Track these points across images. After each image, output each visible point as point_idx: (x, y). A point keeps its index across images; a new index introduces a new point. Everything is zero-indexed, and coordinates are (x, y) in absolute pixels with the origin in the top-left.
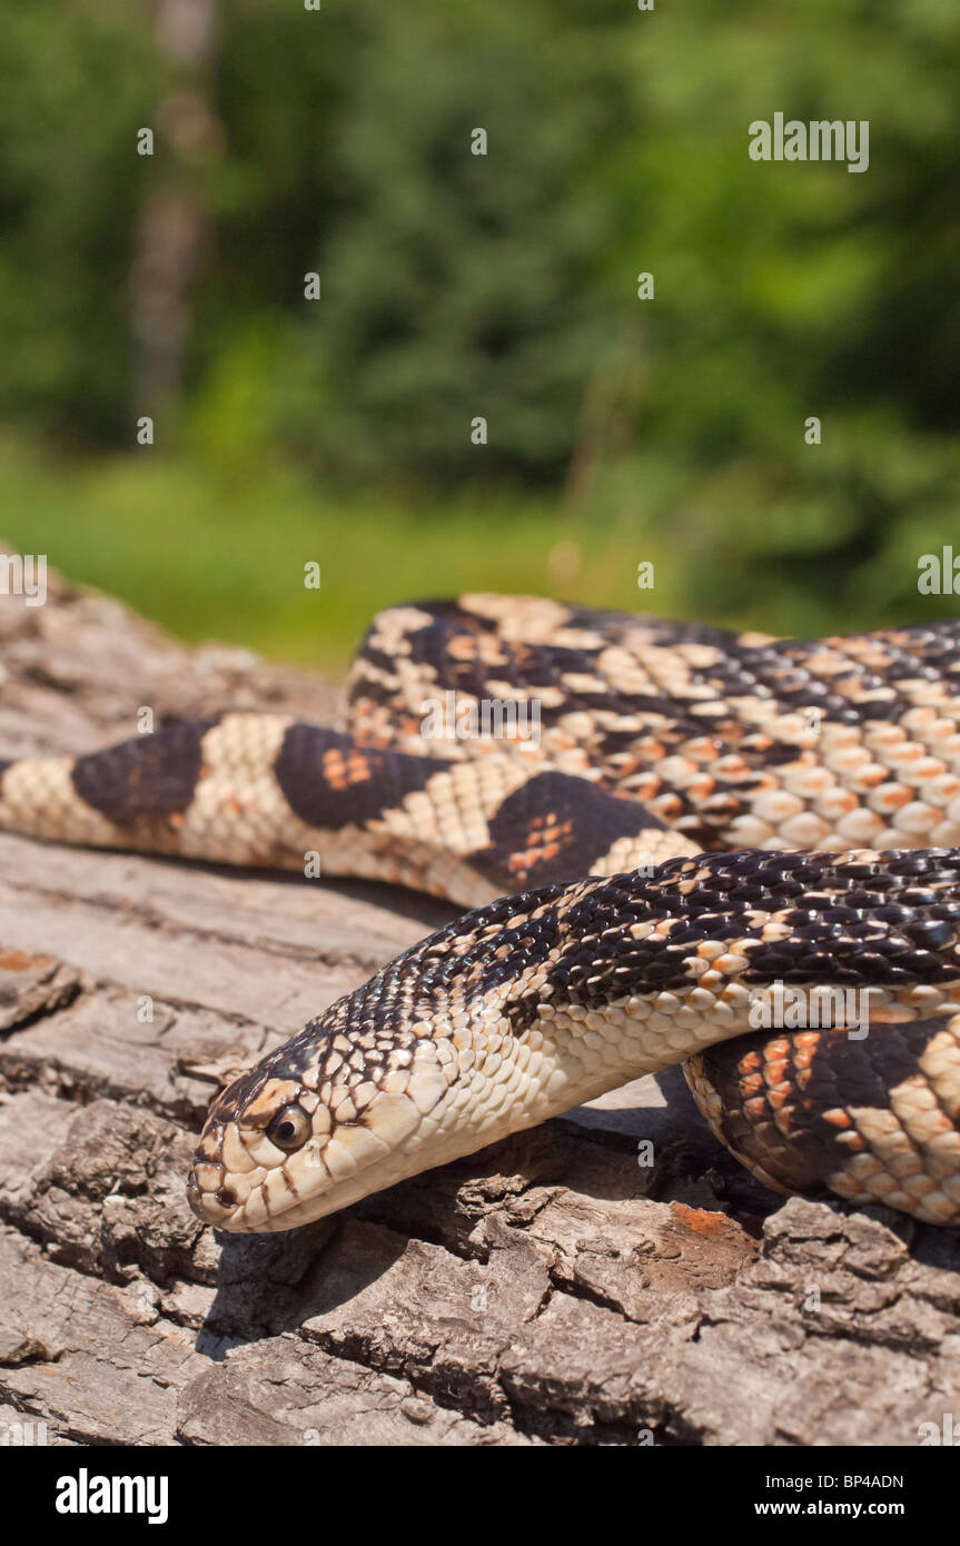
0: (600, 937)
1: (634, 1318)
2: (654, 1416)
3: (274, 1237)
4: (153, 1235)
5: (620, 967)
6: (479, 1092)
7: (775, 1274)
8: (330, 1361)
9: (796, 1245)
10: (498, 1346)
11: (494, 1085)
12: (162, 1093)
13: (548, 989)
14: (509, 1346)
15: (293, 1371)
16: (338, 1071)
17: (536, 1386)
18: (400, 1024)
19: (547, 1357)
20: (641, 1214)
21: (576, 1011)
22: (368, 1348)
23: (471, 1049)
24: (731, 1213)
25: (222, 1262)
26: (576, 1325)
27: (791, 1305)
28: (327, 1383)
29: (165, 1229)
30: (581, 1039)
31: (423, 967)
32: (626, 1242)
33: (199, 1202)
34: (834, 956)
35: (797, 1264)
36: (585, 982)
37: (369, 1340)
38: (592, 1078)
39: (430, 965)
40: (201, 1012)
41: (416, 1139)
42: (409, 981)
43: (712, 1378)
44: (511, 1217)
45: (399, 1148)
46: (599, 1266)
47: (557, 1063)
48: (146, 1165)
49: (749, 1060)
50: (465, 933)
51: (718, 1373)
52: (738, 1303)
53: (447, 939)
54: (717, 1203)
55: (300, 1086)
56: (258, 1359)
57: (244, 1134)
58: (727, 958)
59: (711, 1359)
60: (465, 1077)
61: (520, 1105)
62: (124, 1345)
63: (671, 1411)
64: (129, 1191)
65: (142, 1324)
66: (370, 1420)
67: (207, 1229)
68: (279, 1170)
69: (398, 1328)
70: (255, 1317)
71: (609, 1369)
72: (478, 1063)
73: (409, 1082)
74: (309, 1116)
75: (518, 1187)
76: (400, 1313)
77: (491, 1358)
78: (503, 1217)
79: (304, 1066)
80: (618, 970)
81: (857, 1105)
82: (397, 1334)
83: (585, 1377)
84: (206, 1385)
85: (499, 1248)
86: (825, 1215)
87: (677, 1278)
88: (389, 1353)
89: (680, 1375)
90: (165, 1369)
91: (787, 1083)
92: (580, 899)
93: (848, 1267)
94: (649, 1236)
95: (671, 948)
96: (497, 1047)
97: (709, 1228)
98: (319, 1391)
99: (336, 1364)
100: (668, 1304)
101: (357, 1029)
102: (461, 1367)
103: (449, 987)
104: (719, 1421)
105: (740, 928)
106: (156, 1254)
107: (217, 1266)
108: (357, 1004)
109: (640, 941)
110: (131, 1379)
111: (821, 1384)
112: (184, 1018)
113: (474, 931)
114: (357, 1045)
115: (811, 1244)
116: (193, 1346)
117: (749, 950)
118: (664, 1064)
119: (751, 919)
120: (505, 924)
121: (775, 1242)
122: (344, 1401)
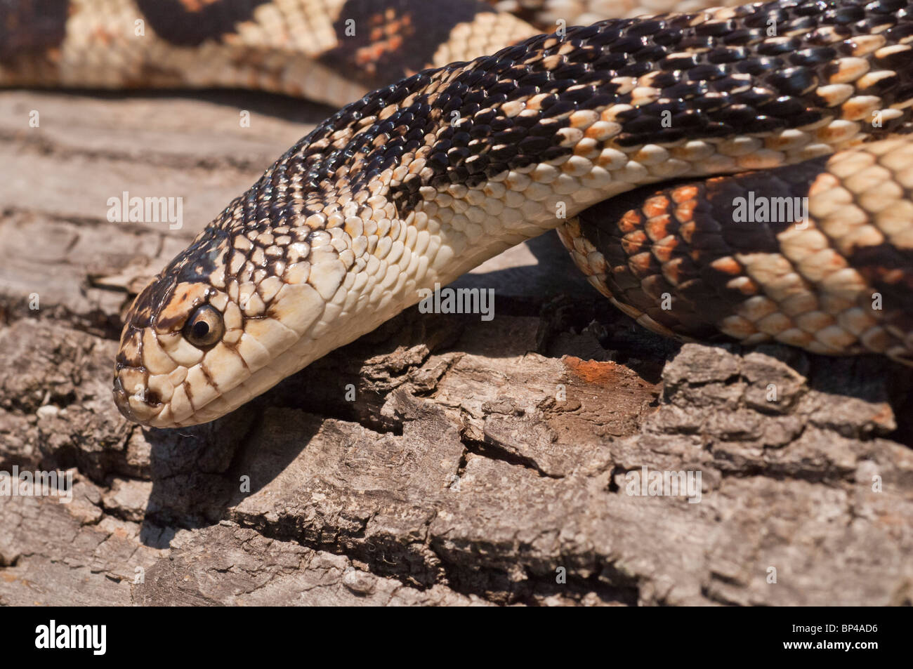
0: (473, 118)
1: (550, 472)
2: (586, 567)
3: (199, 430)
4: (87, 441)
5: (495, 144)
6: (374, 274)
7: (679, 418)
8: (269, 544)
9: (697, 389)
10: (425, 514)
11: (388, 266)
12: (76, 306)
13: (428, 172)
14: (436, 514)
15: (236, 557)
16: (243, 269)
17: (468, 549)
18: (295, 219)
19: (475, 521)
20: (536, 371)
21: (457, 190)
22: (301, 526)
23: (363, 235)
24: (620, 360)
25: (152, 457)
26: (496, 486)
27: (700, 447)
28: (270, 565)
29: (97, 435)
30: (464, 215)
31: (307, 163)
32: (528, 399)
33: (126, 405)
34: (702, 111)
35: (700, 407)
36: (464, 162)
37: (302, 519)
38: (475, 248)
39: (313, 161)
40: (101, 227)
41: (322, 323)
42: (296, 178)
43: (638, 526)
44: (417, 387)
45: (306, 334)
46: (508, 426)
47: (442, 240)
48: (72, 376)
49: (629, 218)
50: (342, 127)
51: (642, 520)
52: (648, 450)
53: (326, 135)
54: (605, 352)
55: (209, 287)
56: (201, 549)
57: (162, 337)
58: (599, 125)
59: (633, 508)
60: (360, 262)
61: (412, 282)
62: (74, 545)
63: (602, 562)
64: (60, 401)
65: (89, 524)
66: (315, 596)
67: (136, 430)
68: (198, 367)
69: (327, 505)
70: (191, 506)
71: (536, 527)
72: (370, 247)
73: (310, 271)
74: (220, 314)
75: (418, 359)
76: (327, 490)
77: (421, 527)
78: (409, 388)
79: (210, 268)
80: (495, 148)
81: (746, 251)
82: (327, 510)
83: (515, 537)
84: (156, 580)
85: (412, 420)
86: (720, 358)
87: (581, 429)
88: (322, 529)
89: (606, 526)
90: (115, 565)
91: (671, 237)
92: (447, 85)
93: (750, 405)
94: (548, 391)
95: (543, 121)
96: (386, 231)
97: (603, 378)
98: (263, 575)
99: (275, 547)
100: (579, 456)
101: (254, 228)
102: (394, 537)
103: (334, 179)
104: (652, 568)
105: (609, 95)
106: (92, 457)
107: (149, 462)
108: (251, 205)
109: (513, 118)
110: (85, 576)
111: (747, 524)
112: (86, 233)
113: (349, 125)
114: (257, 243)
115: (711, 387)
116: (138, 539)
117: (620, 116)
118: (544, 229)
119: (619, 85)
120: (378, 115)
121: (675, 388)
122: (289, 581)
